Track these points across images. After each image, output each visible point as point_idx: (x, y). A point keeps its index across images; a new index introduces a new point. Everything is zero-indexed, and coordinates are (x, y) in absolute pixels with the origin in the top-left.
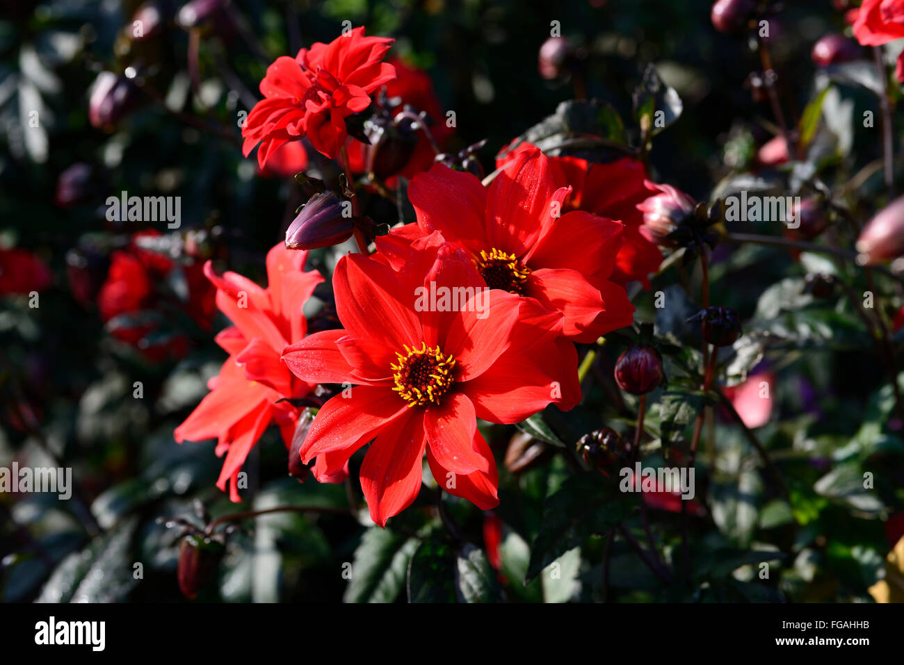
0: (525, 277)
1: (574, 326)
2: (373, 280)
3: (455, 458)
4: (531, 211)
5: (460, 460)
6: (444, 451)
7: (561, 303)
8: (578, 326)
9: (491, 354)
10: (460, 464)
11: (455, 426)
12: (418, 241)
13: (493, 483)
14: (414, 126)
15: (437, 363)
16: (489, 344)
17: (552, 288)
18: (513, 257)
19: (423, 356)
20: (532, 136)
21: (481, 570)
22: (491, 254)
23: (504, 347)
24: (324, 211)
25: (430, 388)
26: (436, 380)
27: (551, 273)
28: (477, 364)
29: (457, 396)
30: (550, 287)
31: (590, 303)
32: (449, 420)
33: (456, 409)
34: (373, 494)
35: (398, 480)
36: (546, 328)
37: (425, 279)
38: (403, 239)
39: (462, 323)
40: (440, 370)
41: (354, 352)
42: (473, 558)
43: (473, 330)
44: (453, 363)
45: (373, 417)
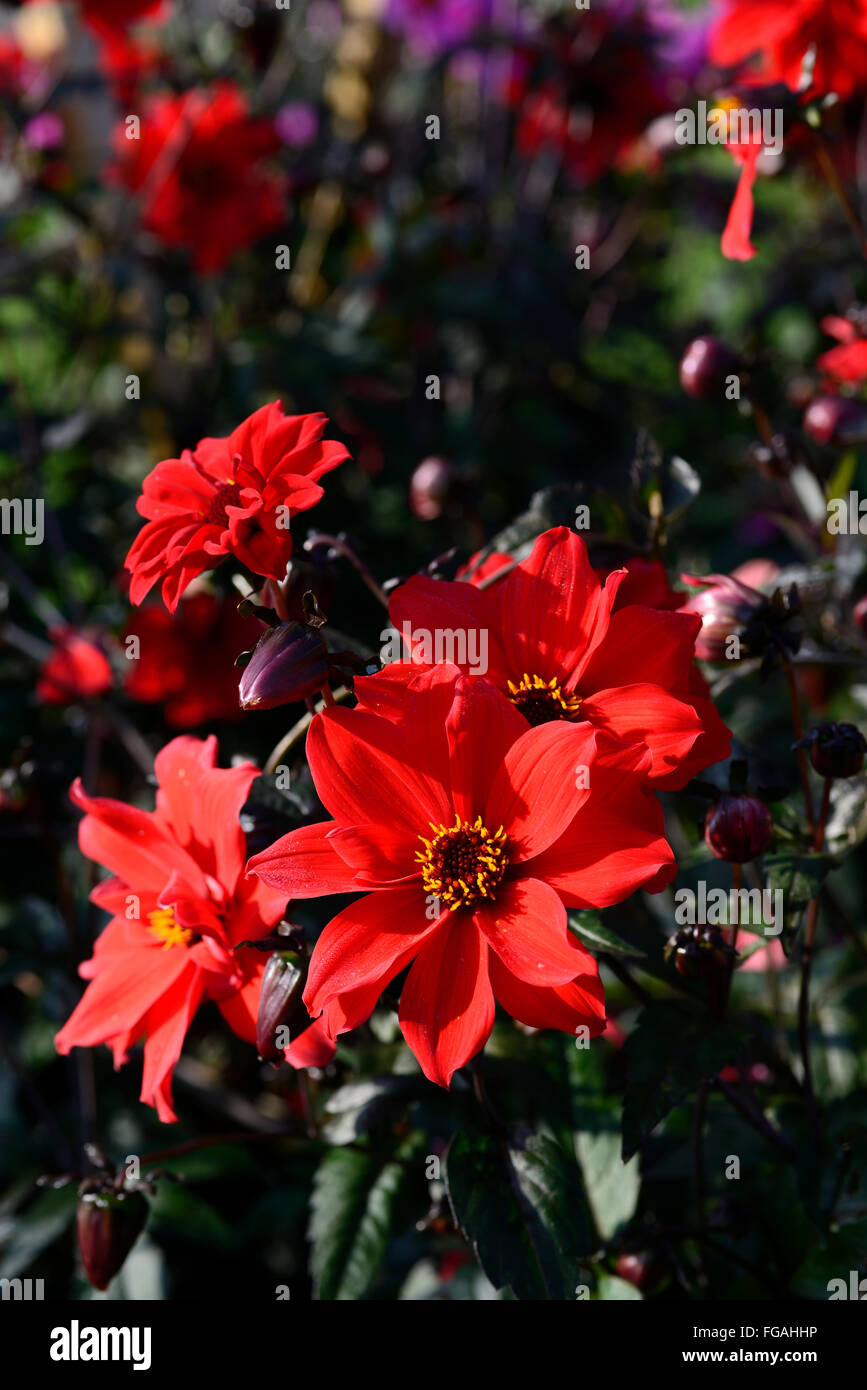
0: (577, 707)
1: (662, 762)
2: (365, 741)
3: (540, 966)
4: (567, 616)
5: (548, 968)
6: (521, 960)
7: (638, 735)
8: (669, 760)
9: (563, 811)
10: (551, 972)
11: (525, 926)
12: (418, 679)
13: (596, 997)
14: (333, 553)
15: (482, 841)
16: (556, 799)
17: (619, 715)
18: (553, 683)
19: (460, 834)
20: (502, 546)
21: (547, 1162)
22: (522, 684)
23: (582, 797)
24: (288, 649)
25: (481, 877)
26: (486, 864)
27: (616, 693)
28: (541, 833)
29: (520, 884)
30: (614, 716)
31: (681, 726)
32: (512, 921)
33: (521, 901)
34: (422, 1042)
35: (456, 1017)
36: (628, 768)
37: (446, 724)
38: (390, 683)
39: (507, 779)
40: (489, 849)
41: (357, 845)
42: (532, 1145)
43: (524, 789)
44: (504, 837)
45: (398, 935)
